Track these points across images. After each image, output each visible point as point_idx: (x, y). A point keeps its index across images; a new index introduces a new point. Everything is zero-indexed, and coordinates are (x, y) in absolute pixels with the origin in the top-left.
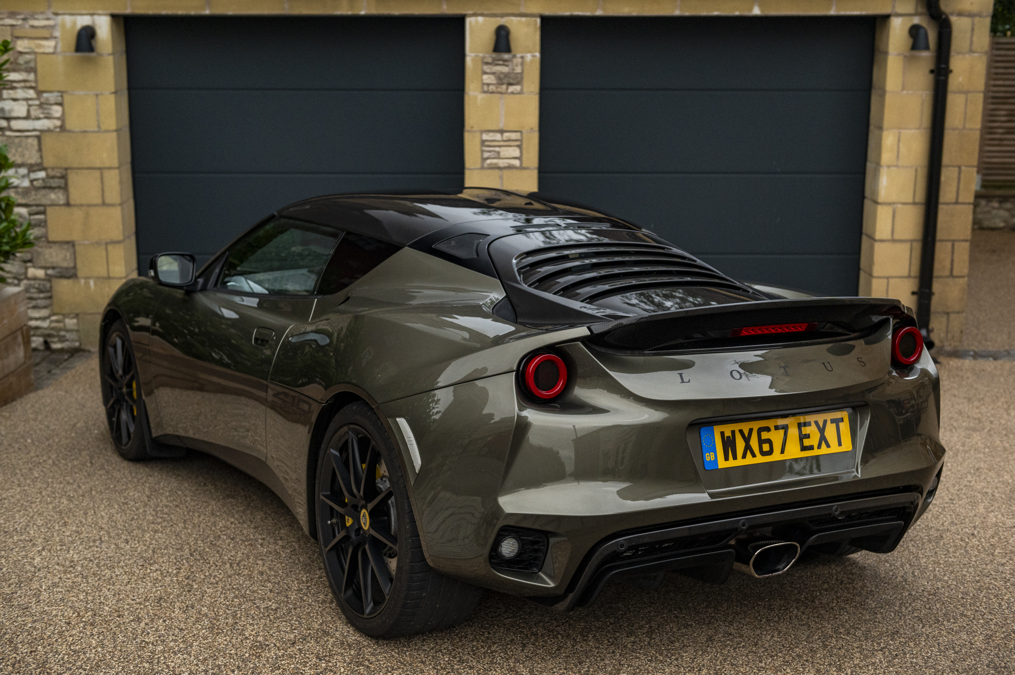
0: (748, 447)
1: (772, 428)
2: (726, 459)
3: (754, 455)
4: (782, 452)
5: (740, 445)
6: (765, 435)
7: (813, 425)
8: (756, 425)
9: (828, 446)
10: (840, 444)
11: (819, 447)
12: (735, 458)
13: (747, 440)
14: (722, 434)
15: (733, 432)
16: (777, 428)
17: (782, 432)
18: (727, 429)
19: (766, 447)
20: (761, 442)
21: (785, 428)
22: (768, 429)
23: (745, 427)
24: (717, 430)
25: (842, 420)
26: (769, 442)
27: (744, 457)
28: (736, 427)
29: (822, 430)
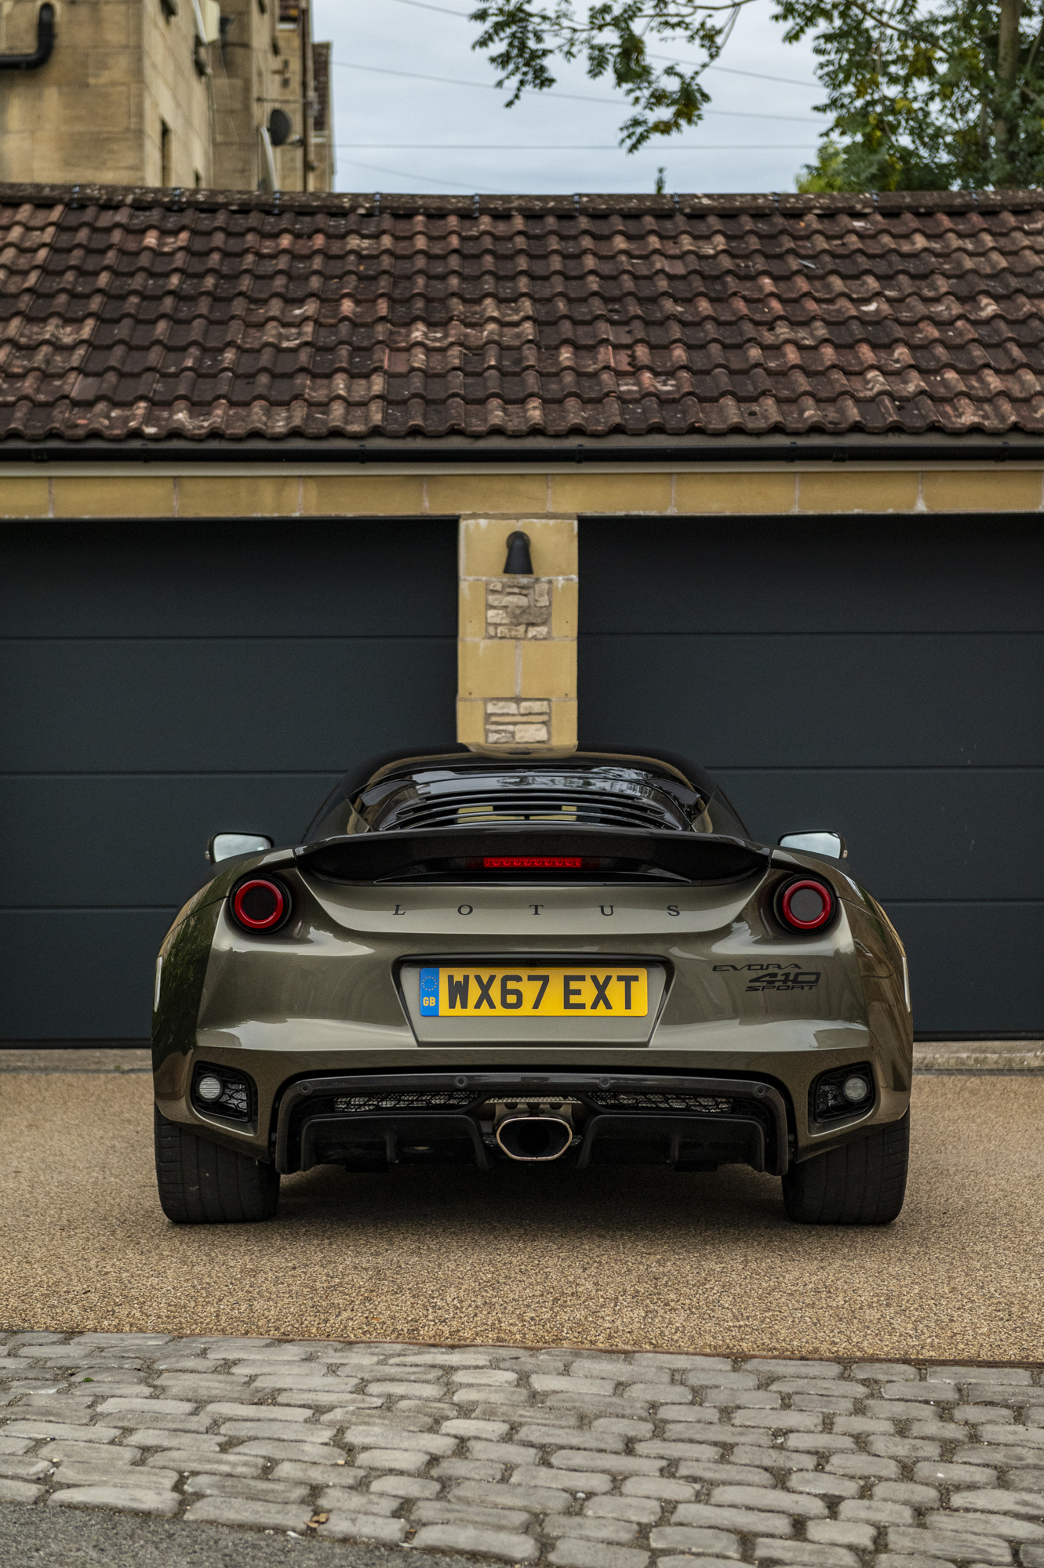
0: (485, 996)
1: (525, 978)
2: (452, 1005)
3: (492, 1006)
4: (536, 1006)
5: (474, 992)
6: (511, 985)
7: (589, 980)
8: (500, 973)
9: (608, 1006)
10: (628, 1006)
11: (594, 1006)
12: (464, 1005)
13: (485, 988)
14: (451, 978)
15: (466, 978)
16: (531, 978)
17: (539, 984)
18: (458, 974)
19: (512, 999)
20: (505, 992)
21: (545, 980)
22: (518, 979)
23: (485, 974)
24: (444, 974)
25: (636, 978)
26: (518, 994)
27: (478, 1006)
28: (472, 972)
29: (601, 988)
